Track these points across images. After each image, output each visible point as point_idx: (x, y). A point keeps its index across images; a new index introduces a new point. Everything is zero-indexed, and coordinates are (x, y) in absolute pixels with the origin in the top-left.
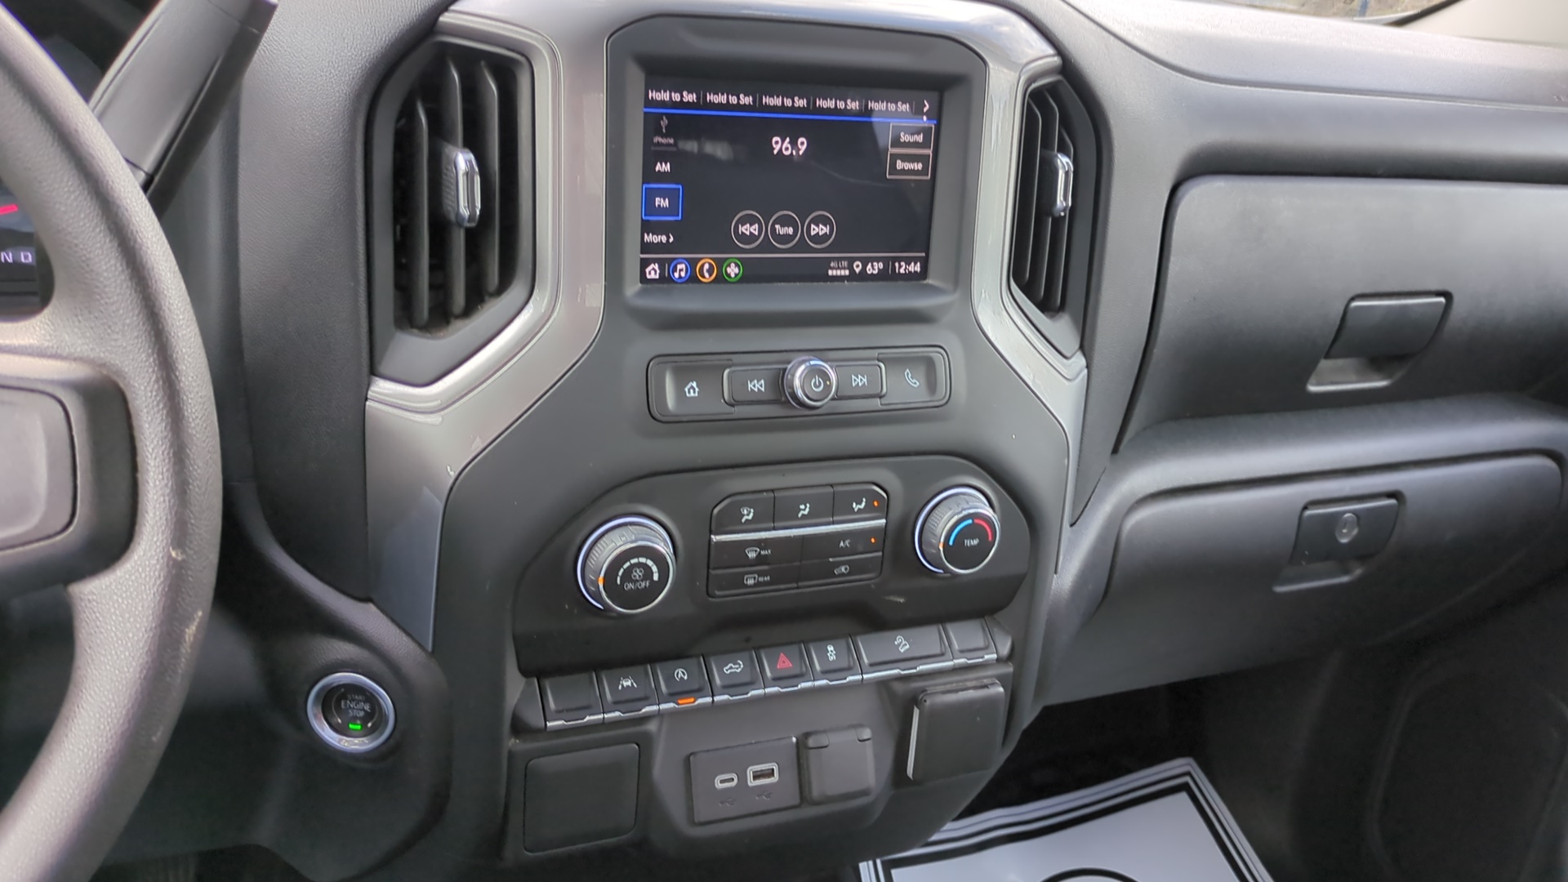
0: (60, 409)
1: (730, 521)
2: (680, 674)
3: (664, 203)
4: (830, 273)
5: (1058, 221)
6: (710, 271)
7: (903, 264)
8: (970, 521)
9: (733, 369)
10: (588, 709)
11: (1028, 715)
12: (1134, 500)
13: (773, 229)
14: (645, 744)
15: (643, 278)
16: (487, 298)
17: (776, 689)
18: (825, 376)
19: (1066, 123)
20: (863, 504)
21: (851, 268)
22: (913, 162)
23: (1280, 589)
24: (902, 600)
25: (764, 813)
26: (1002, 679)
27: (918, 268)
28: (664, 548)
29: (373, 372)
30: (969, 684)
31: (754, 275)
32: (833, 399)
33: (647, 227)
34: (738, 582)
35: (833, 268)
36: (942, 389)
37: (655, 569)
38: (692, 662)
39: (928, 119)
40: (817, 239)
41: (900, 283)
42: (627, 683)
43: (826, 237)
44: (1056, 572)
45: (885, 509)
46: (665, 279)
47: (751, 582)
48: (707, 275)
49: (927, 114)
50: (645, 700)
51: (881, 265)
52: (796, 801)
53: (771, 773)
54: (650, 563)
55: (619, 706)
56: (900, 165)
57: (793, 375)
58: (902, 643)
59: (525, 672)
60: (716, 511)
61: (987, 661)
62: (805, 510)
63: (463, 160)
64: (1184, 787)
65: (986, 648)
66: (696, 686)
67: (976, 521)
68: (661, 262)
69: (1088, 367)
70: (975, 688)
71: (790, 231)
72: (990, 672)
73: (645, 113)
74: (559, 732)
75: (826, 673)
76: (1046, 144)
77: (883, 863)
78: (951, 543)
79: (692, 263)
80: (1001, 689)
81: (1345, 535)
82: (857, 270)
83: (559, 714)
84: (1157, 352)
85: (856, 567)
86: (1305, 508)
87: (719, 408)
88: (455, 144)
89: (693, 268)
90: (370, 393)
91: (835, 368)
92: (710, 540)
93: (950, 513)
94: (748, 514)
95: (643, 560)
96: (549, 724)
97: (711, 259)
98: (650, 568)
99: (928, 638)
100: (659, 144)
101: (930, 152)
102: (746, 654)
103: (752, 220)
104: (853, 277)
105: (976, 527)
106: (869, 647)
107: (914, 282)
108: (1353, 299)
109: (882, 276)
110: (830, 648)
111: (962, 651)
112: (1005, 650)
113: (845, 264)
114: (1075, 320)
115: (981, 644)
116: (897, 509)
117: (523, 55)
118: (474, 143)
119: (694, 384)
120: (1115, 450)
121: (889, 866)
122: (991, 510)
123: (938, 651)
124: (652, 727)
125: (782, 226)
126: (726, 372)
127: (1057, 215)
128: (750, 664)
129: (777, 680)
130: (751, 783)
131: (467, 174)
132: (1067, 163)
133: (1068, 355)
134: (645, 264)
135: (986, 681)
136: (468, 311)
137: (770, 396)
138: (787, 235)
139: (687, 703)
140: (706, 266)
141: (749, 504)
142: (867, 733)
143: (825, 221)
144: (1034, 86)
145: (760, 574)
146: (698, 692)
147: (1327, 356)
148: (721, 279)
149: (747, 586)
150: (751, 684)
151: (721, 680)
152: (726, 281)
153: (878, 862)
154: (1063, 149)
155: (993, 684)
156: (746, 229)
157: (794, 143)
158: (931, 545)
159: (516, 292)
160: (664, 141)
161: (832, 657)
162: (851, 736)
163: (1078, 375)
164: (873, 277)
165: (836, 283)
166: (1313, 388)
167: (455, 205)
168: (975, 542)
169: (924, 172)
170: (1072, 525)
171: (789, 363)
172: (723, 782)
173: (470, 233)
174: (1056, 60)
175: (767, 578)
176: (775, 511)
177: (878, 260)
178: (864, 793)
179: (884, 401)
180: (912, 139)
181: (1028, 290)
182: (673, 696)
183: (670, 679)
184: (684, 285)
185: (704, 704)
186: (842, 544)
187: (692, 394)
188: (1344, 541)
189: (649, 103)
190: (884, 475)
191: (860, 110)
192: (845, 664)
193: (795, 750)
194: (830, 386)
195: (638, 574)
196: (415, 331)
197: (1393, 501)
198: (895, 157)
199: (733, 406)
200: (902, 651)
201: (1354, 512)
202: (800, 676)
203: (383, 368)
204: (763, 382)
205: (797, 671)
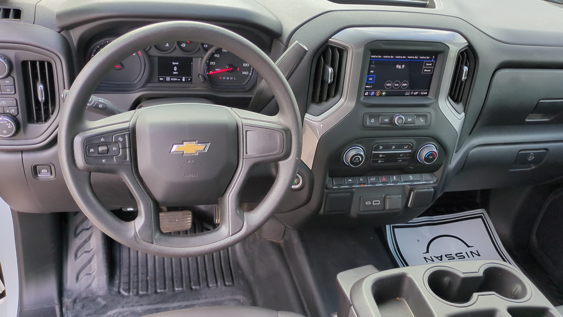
0: (282, 134)
1: (377, 149)
2: (361, 179)
3: (371, 79)
4: (406, 94)
5: (462, 82)
6: (379, 94)
7: (423, 92)
8: (431, 153)
9: (382, 116)
10: (342, 185)
11: (439, 196)
12: (473, 146)
13: (394, 85)
14: (352, 193)
15: (365, 95)
16: (330, 97)
17: (381, 185)
18: (402, 119)
19: (468, 58)
20: (407, 147)
21: (410, 93)
22: (428, 70)
23: (510, 170)
24: (412, 168)
25: (375, 211)
26: (434, 188)
27: (426, 93)
28: (362, 153)
29: (306, 112)
30: (425, 188)
31: (388, 95)
32: (404, 124)
33: (367, 84)
34: (377, 161)
35: (406, 93)
36: (428, 123)
37: (361, 158)
38: (364, 177)
39: (434, 60)
40: (404, 87)
41: (422, 97)
42: (350, 180)
43: (406, 86)
44: (450, 164)
45: (411, 148)
46: (369, 95)
47: (380, 162)
48: (378, 94)
49: (433, 59)
50: (353, 184)
51: (418, 93)
52: (383, 209)
53: (378, 202)
54: (360, 157)
55: (348, 185)
56: (425, 70)
57: (395, 119)
58: (411, 177)
59: (329, 176)
60: (374, 146)
61: (431, 183)
62: (394, 147)
63: (330, 70)
64: (481, 217)
65: (430, 180)
66: (364, 183)
67: (433, 153)
68: (368, 92)
69: (465, 116)
70: (427, 189)
71: (398, 85)
72: (431, 185)
73: (370, 60)
74: (335, 189)
75: (393, 182)
76: (462, 63)
77: (392, 226)
78: (426, 157)
79: (375, 92)
80: (433, 190)
81: (530, 158)
82: (412, 94)
83: (336, 185)
84: (484, 111)
85: (403, 160)
86: (520, 151)
87: (378, 124)
88: (329, 66)
89: (375, 93)
90: (305, 116)
91: (404, 117)
92: (372, 152)
93: (426, 150)
94: (381, 147)
95: (358, 156)
96: (334, 187)
97: (380, 91)
98: (359, 158)
99: (417, 176)
100: (372, 67)
101: (433, 67)
102: (376, 177)
103: (389, 83)
104: (411, 95)
105: (432, 154)
106: (403, 177)
107: (425, 97)
108: (540, 100)
109: (418, 95)
110: (394, 177)
111: (425, 180)
112: (435, 181)
113: (409, 92)
114: (463, 104)
115: (430, 179)
116: (414, 148)
117: (346, 49)
118: (332, 66)
119: (373, 119)
120: (470, 134)
121: (394, 227)
122: (436, 150)
123: (419, 180)
124: (354, 190)
125: (396, 84)
126: (380, 117)
127: (462, 81)
128: (376, 179)
129: (382, 183)
130: (374, 204)
131: (331, 73)
132: (467, 69)
133: (460, 113)
134: (365, 92)
135: (430, 187)
136: (327, 100)
137: (389, 123)
138: (397, 86)
139: (362, 186)
140: (378, 93)
141: (381, 145)
142: (400, 196)
143: (406, 83)
144: (460, 52)
145: (382, 160)
146: (365, 184)
147: (532, 113)
148: (381, 95)
149: (378, 163)
150: (376, 183)
151: (370, 182)
152: (382, 96)
153: (391, 225)
154: (466, 65)
155: (431, 188)
156: (388, 85)
157: (401, 66)
158: (421, 157)
159: (337, 97)
160: (373, 66)
161: (395, 179)
162: (397, 196)
163: (461, 119)
164: (415, 95)
165: (407, 97)
166: (527, 120)
167: (327, 79)
168: (432, 157)
169: (431, 72)
170: (456, 152)
171: (394, 115)
172: (368, 203)
173: (329, 85)
174: (467, 44)
175: (383, 161)
176: (387, 147)
177: (417, 91)
178: (398, 209)
179: (415, 124)
180: (428, 65)
181: (452, 98)
182: (359, 184)
183: (359, 180)
184: (373, 97)
185: (366, 186)
186: (401, 155)
187: (372, 121)
188: (530, 160)
189: (371, 58)
190: (412, 141)
191: (418, 58)
192: (397, 181)
193: (384, 198)
194: (403, 121)
195: (357, 159)
196: (315, 103)
197: (545, 151)
198: (424, 69)
199: (381, 124)
200: (411, 179)
201: (533, 153)
202: (387, 182)
203: (308, 111)
204: (388, 119)
205: (386, 181)
